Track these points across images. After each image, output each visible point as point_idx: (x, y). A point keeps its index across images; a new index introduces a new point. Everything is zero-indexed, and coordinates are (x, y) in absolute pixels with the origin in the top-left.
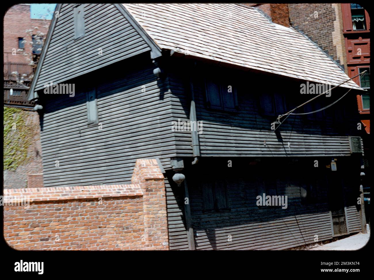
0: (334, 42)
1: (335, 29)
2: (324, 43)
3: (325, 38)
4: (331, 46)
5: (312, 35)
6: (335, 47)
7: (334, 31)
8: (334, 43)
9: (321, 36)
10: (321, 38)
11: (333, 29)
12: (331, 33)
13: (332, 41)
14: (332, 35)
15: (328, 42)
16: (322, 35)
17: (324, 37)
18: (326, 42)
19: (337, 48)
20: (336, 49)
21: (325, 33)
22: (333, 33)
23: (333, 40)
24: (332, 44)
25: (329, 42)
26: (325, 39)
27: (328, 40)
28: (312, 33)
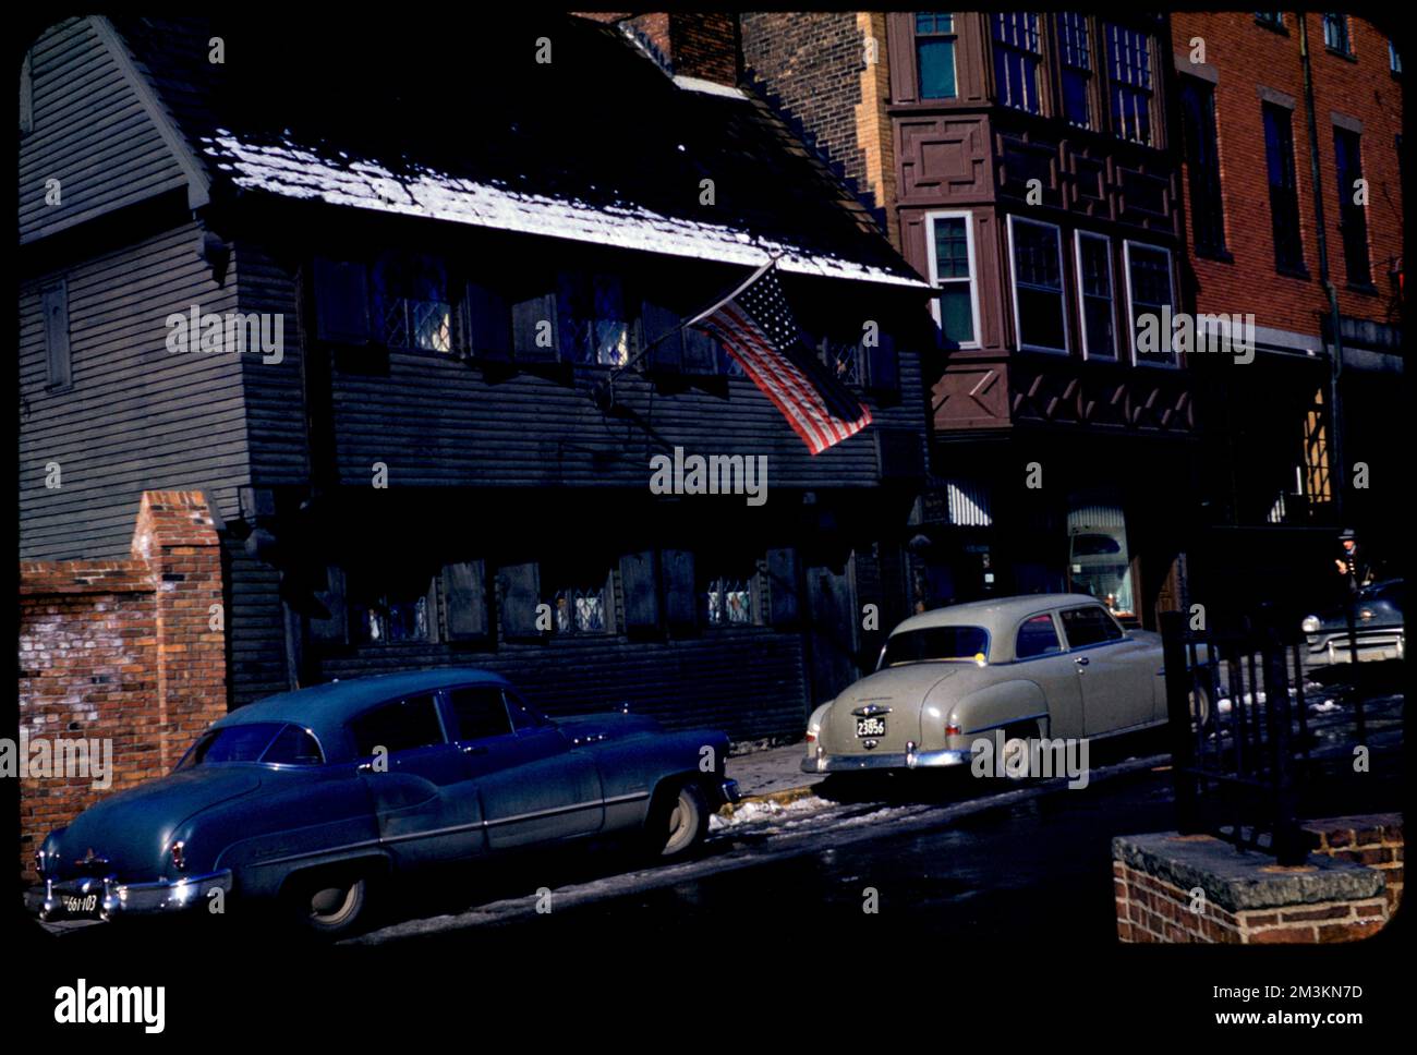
0: (859, 136)
1: (864, 96)
2: (832, 140)
3: (835, 123)
4: (852, 147)
5: (802, 112)
6: (863, 151)
7: (859, 102)
8: (859, 141)
9: (825, 117)
10: (825, 123)
11: (859, 95)
12: (853, 109)
13: (854, 134)
14: (853, 116)
15: (843, 134)
16: (828, 114)
17: (832, 121)
18: (839, 135)
19: (868, 154)
20: (863, 157)
21: (837, 107)
22: (858, 107)
23: (858, 131)
24: (855, 141)
25: (846, 137)
26: (837, 126)
27: (845, 130)
28: (803, 105)
